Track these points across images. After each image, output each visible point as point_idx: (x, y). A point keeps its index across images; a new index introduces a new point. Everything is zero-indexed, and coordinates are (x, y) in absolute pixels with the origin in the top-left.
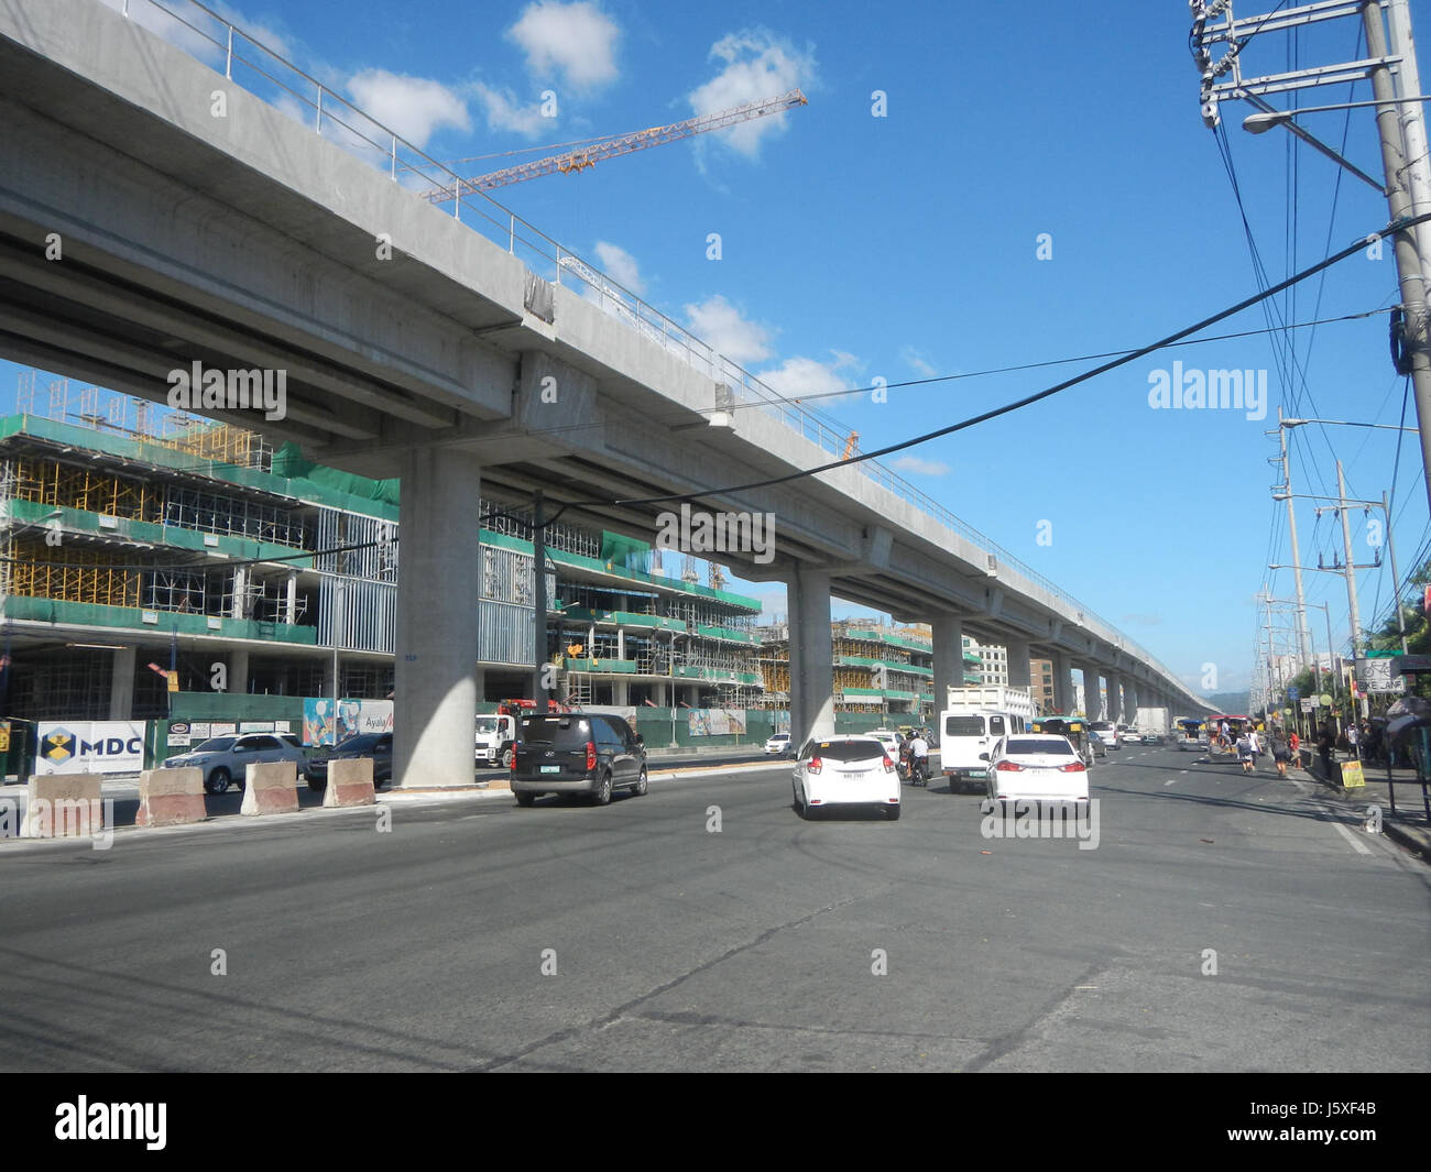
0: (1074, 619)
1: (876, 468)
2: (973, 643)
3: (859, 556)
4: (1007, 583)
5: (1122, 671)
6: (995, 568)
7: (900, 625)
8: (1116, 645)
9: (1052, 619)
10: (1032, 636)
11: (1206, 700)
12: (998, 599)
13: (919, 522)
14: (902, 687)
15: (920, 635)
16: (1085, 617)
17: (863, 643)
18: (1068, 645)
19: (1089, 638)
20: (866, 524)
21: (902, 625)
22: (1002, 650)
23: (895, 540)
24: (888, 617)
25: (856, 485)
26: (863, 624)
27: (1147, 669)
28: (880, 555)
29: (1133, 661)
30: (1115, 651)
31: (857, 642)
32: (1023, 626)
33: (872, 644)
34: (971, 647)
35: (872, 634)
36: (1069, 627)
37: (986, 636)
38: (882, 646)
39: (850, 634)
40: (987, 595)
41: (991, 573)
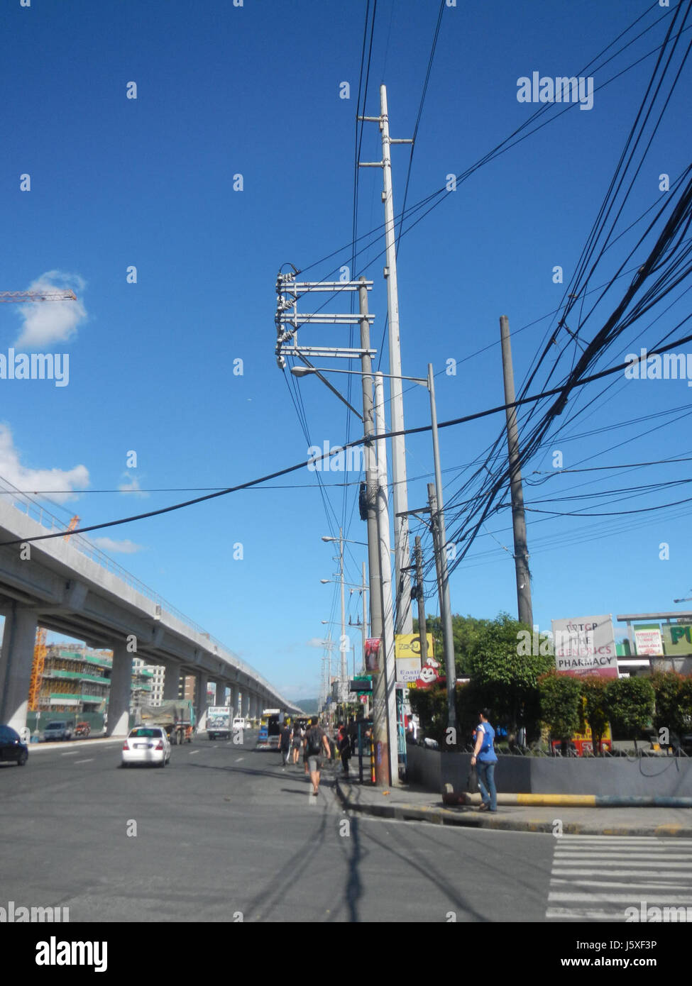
0: (211, 649)
1: (81, 541)
2: (142, 662)
3: (60, 600)
4: (168, 624)
5: (241, 685)
6: (160, 614)
7: (90, 649)
8: (238, 667)
9: (196, 649)
10: (183, 661)
11: (294, 704)
12: (160, 634)
13: (109, 581)
14: (95, 694)
15: (103, 656)
16: (219, 649)
17: (70, 662)
18: (206, 667)
19: (220, 662)
20: (69, 579)
21: (92, 649)
22: (163, 668)
23: (90, 592)
24: (83, 643)
25: (64, 552)
26: (72, 648)
27: (257, 684)
28: (77, 602)
29: (248, 679)
30: (237, 672)
31: (66, 661)
32: (174, 652)
33: (77, 663)
34: (140, 666)
35: (78, 656)
36: (208, 655)
37: (151, 658)
38: (84, 664)
39: (61, 655)
40: (154, 632)
41: (156, 617)
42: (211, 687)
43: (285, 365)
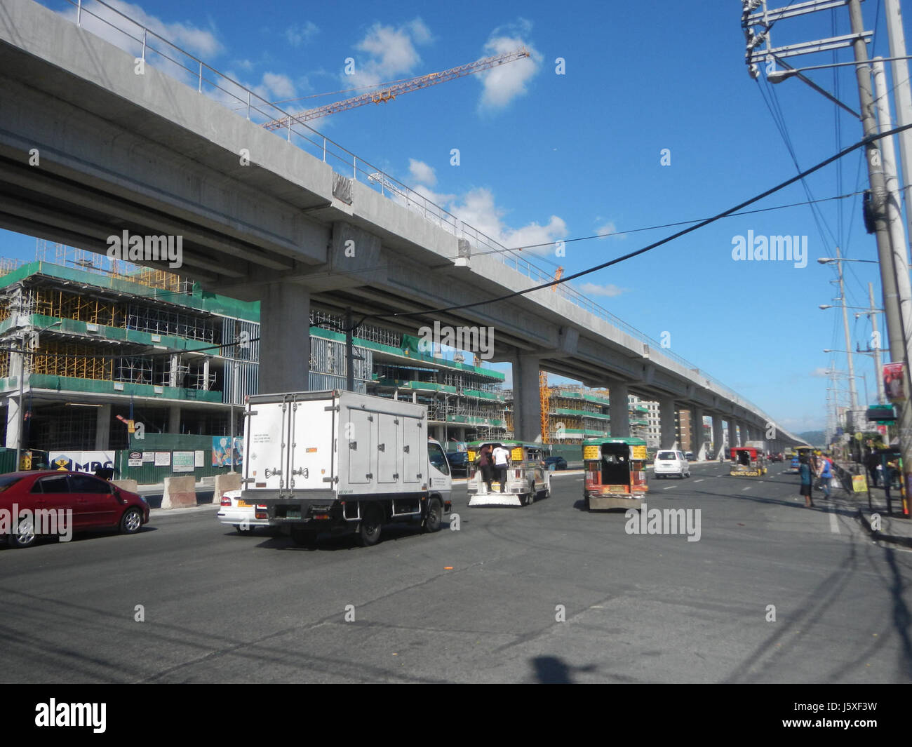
0: (703, 384)
1: (566, 289)
2: (636, 399)
3: (556, 345)
4: (657, 362)
5: (737, 417)
6: (648, 353)
7: (587, 388)
8: (732, 401)
9: (689, 384)
10: (675, 395)
11: (796, 435)
12: (651, 371)
13: (596, 325)
14: (597, 428)
15: (600, 394)
16: (711, 382)
17: (571, 400)
18: (701, 401)
19: (714, 396)
20: (561, 326)
21: (588, 388)
22: (657, 404)
23: (580, 336)
24: (580, 383)
25: (553, 300)
26: (571, 388)
27: (755, 416)
28: (571, 346)
29: (745, 411)
30: (732, 405)
31: (567, 400)
32: (667, 388)
33: (577, 401)
34: (634, 402)
35: (577, 395)
36: (700, 389)
37: (645, 394)
38: (583, 401)
39: (562, 394)
40: (644, 369)
41: (645, 356)
42: (707, 420)
43: (758, 74)
